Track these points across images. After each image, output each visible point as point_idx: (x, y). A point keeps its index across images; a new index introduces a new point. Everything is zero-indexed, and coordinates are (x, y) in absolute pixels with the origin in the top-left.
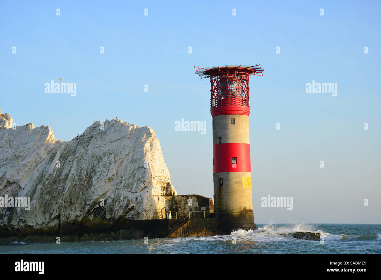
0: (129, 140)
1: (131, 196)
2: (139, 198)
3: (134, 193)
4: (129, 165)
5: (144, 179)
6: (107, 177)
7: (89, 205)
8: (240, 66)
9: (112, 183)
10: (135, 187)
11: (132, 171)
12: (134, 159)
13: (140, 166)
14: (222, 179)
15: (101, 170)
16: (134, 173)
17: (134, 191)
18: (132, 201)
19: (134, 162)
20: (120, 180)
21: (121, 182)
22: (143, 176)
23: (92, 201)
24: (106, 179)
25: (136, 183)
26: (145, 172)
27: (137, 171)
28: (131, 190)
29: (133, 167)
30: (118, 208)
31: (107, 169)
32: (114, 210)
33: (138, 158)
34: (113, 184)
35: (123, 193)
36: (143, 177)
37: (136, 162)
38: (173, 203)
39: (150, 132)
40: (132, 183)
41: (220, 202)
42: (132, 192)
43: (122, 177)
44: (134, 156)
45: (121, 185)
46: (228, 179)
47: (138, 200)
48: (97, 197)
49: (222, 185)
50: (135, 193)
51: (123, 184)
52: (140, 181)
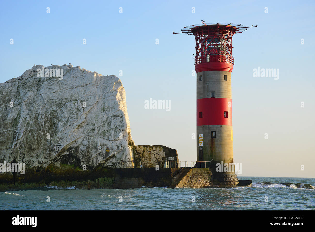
0: (96, 87)
1: (109, 144)
2: (120, 146)
3: (112, 141)
4: (100, 113)
5: (123, 128)
6: (77, 124)
7: (57, 151)
8: (230, 24)
9: (81, 130)
10: (113, 135)
11: (105, 118)
12: (106, 108)
13: (114, 114)
14: (215, 131)
15: (66, 116)
16: (108, 121)
17: (113, 139)
18: (112, 149)
19: (106, 110)
20: (92, 127)
21: (94, 130)
22: (121, 124)
23: (61, 148)
24: (76, 126)
25: (114, 131)
26: (122, 120)
27: (112, 119)
28: (109, 138)
29: (105, 115)
30: (97, 156)
31: (75, 115)
32: (92, 158)
33: (111, 106)
34: (83, 131)
35: (99, 141)
36: (122, 126)
37: (110, 110)
38: (135, 153)
39: (119, 81)
40: (109, 131)
41: (212, 153)
42: (110, 139)
43: (94, 125)
44: (104, 103)
45: (94, 133)
46: (221, 132)
47: (120, 148)
48: (67, 143)
49: (215, 137)
50: (114, 141)
51: (96, 132)
52: (118, 129)
